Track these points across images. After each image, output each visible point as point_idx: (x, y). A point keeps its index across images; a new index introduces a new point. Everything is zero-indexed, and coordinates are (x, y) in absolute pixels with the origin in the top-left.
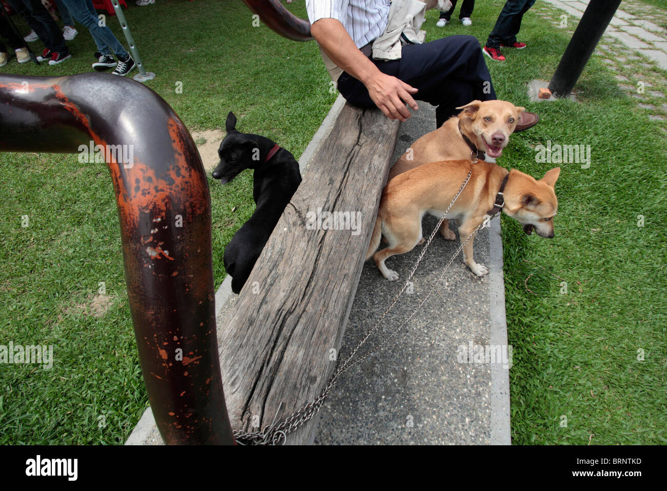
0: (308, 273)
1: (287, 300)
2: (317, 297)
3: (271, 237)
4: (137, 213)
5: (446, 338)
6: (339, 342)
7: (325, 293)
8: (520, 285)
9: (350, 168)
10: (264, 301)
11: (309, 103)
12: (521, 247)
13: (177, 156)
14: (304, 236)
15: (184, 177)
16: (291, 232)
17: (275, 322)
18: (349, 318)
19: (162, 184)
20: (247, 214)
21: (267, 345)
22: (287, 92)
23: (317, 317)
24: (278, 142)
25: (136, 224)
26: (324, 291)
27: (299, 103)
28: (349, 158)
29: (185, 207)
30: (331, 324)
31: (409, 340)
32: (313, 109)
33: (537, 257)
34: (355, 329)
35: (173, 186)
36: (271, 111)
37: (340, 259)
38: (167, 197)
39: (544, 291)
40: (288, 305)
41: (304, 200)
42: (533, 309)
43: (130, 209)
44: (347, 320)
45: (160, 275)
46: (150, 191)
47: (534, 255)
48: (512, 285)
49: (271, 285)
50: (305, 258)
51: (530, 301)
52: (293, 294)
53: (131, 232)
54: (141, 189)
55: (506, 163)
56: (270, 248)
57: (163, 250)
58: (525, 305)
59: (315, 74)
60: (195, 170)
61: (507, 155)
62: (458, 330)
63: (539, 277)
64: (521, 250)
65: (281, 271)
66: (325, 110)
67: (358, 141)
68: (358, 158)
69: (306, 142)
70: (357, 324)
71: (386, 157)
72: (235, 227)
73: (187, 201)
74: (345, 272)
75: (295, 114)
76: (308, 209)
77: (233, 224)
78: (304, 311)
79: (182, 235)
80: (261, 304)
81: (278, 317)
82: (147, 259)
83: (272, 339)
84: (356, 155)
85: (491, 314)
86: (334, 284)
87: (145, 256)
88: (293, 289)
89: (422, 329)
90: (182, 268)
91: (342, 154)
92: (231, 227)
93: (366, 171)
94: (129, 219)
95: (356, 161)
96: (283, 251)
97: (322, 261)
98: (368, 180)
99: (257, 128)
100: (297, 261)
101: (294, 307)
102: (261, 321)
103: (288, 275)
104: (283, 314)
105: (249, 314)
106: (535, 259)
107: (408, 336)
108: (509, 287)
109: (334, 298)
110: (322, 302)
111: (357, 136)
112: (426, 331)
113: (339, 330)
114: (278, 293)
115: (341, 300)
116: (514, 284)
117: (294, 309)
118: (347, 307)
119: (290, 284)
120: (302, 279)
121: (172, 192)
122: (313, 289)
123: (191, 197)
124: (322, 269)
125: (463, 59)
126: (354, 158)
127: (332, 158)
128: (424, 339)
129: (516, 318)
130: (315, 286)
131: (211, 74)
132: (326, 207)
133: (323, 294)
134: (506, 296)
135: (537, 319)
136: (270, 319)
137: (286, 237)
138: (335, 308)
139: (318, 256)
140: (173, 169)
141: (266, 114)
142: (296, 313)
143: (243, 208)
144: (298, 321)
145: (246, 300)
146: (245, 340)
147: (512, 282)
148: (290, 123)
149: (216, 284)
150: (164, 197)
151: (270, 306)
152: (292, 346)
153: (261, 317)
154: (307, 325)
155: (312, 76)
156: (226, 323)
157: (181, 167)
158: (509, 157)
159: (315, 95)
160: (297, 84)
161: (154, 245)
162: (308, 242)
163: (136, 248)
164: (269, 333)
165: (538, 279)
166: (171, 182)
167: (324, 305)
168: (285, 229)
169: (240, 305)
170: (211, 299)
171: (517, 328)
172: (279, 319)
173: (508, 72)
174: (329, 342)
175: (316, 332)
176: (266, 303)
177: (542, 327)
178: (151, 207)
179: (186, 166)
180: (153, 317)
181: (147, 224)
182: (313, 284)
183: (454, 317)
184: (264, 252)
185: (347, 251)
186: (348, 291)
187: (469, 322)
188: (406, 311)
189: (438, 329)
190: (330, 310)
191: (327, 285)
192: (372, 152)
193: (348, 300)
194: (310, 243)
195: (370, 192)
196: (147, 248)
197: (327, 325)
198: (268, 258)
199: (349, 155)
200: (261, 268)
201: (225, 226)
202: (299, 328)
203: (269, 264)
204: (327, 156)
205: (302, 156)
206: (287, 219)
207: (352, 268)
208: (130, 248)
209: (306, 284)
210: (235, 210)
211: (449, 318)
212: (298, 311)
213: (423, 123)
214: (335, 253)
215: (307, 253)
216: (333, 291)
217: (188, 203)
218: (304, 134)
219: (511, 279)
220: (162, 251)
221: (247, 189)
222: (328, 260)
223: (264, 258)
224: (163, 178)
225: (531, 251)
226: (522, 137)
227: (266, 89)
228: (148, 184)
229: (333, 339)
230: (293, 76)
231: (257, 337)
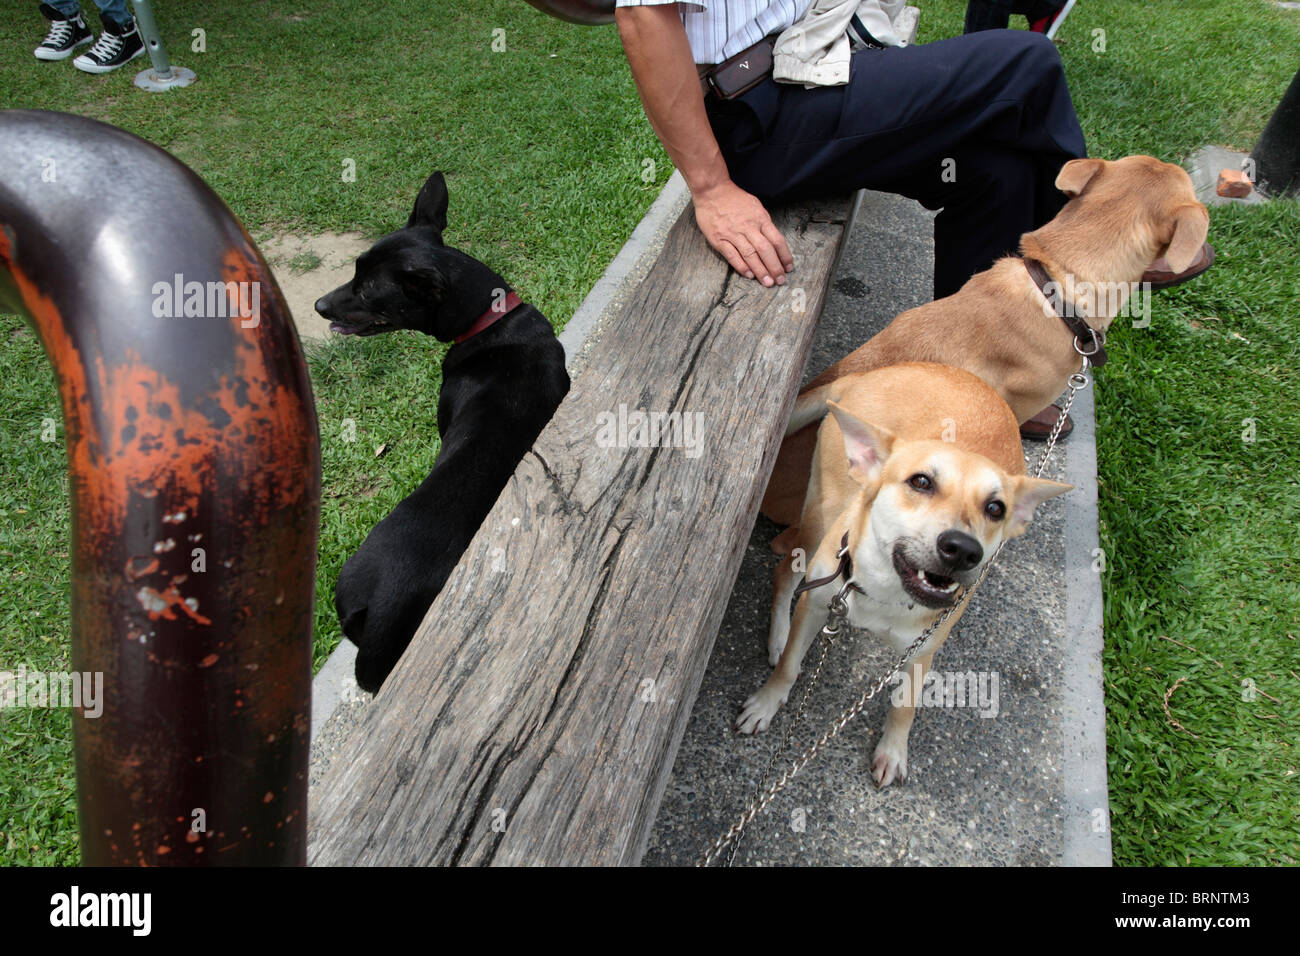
0: (567, 645)
1: (506, 716)
2: (589, 713)
3: (476, 541)
4: (121, 496)
5: (937, 845)
6: (640, 841)
7: (612, 703)
8: (1151, 705)
9: (697, 365)
10: (443, 717)
11: (601, 177)
12: (1154, 601)
13: (241, 351)
14: (564, 543)
15: (255, 407)
16: (529, 529)
17: (468, 778)
18: (674, 770)
19: (197, 424)
20: (416, 465)
21: (442, 841)
22: (545, 145)
23: (584, 769)
24: (511, 276)
25: (118, 526)
26: (609, 697)
27: (573, 176)
28: (697, 339)
29: (252, 485)
30: (620, 791)
31: (835, 844)
32: (611, 195)
33: (1200, 631)
34: (686, 803)
35: (226, 432)
36: (497, 193)
37: (657, 613)
38: (208, 459)
39: (1219, 727)
40: (510, 731)
41: (569, 446)
42: (1188, 780)
43: (106, 486)
44: (666, 776)
45: (168, 663)
46: (163, 440)
47: (1190, 624)
48: (1126, 705)
49: (468, 672)
50: (563, 603)
51: (1179, 755)
52: (522, 703)
53: (101, 545)
54: (140, 434)
55: (1119, 368)
56: (470, 571)
57: (184, 596)
58: (1163, 765)
59: (621, 103)
60: (286, 389)
61: (1123, 347)
62: (972, 825)
63: (1205, 688)
64: (1153, 607)
65: (496, 635)
66: (640, 200)
67: (723, 295)
68: (720, 340)
69: (586, 281)
70: (694, 789)
71: (793, 341)
72: (381, 501)
73: (260, 469)
74: (668, 647)
75: (563, 205)
76: (579, 471)
77: (376, 490)
78: (551, 750)
79: (239, 560)
80: (436, 724)
81: (477, 764)
82: (139, 620)
83: (458, 824)
84: (714, 331)
85: (1067, 784)
86: (636, 680)
87: (134, 610)
88: (525, 688)
89: (872, 815)
90: (230, 645)
91: (680, 327)
92: (369, 497)
93: (740, 375)
94: (97, 511)
95: (716, 348)
96: (504, 582)
97: (607, 614)
98: (744, 400)
99: (458, 235)
100: (541, 609)
101: (523, 737)
102: (432, 772)
103: (514, 648)
104: (493, 757)
105: (402, 750)
106: (1193, 635)
107: (833, 832)
108: (1118, 708)
109: (633, 721)
110: (601, 728)
111: (722, 281)
112: (881, 821)
113: (643, 809)
114: (482, 698)
115: (652, 727)
116: (1133, 703)
117: (525, 744)
118: (667, 744)
119: (517, 673)
120: (550, 662)
121: (222, 445)
122: (580, 689)
123: (271, 460)
124: (607, 637)
125: (1013, 92)
126: (710, 340)
127: (652, 337)
128: (876, 844)
129: (1138, 801)
130: (585, 681)
131: (344, 85)
132: (628, 467)
133: (605, 705)
134: (1108, 734)
135: (1198, 808)
136: (455, 768)
137: (516, 542)
138: (636, 749)
139: (597, 600)
140: (230, 385)
141: (485, 200)
142: (527, 755)
143: (407, 447)
144: (532, 780)
145: (395, 712)
146: (383, 824)
147: (1126, 697)
148: (547, 228)
149: (318, 654)
150: (198, 457)
151: (458, 732)
152: (510, 848)
153: (432, 761)
154: (555, 792)
155: (613, 107)
156: (335, 772)
157: (249, 379)
158: (1129, 351)
159: (616, 157)
160: (573, 125)
161: (158, 583)
162: (574, 561)
163: (109, 590)
164: (451, 807)
165: (1201, 691)
166: (221, 419)
167: (605, 738)
168: (516, 522)
169: (377, 724)
170: (301, 729)
171: (1140, 831)
172: (480, 770)
173: (1135, 123)
174: (612, 843)
175: (578, 812)
176: (450, 723)
177: (1212, 832)
178: (161, 483)
179: (262, 377)
180: (138, 776)
181: (146, 527)
182: (580, 676)
183: (963, 784)
184: (453, 579)
185: (677, 592)
186: (672, 701)
187: (1001, 804)
188: (831, 759)
189: (916, 817)
190: (621, 751)
191: (616, 680)
192: (758, 326)
193: (673, 725)
194: (580, 562)
195: (747, 433)
196: (139, 590)
197: (609, 793)
198: (463, 597)
199: (696, 331)
200: (443, 625)
201: (355, 495)
202: (533, 798)
203: (465, 614)
204: (640, 330)
205: (574, 318)
206: (522, 495)
207: (687, 638)
208: (92, 587)
209: (562, 675)
210: (385, 452)
211: (947, 786)
212: (536, 749)
213: (901, 248)
214: (644, 593)
215: (569, 590)
216: (632, 698)
217: (259, 478)
218: (582, 259)
219: (1126, 687)
220: (180, 601)
221: (421, 398)
222: (625, 614)
223: (453, 597)
224: (200, 409)
225: (1183, 614)
226: (1167, 299)
227: (489, 133)
228: (158, 422)
229: (623, 835)
230: (563, 105)
231: (418, 817)
